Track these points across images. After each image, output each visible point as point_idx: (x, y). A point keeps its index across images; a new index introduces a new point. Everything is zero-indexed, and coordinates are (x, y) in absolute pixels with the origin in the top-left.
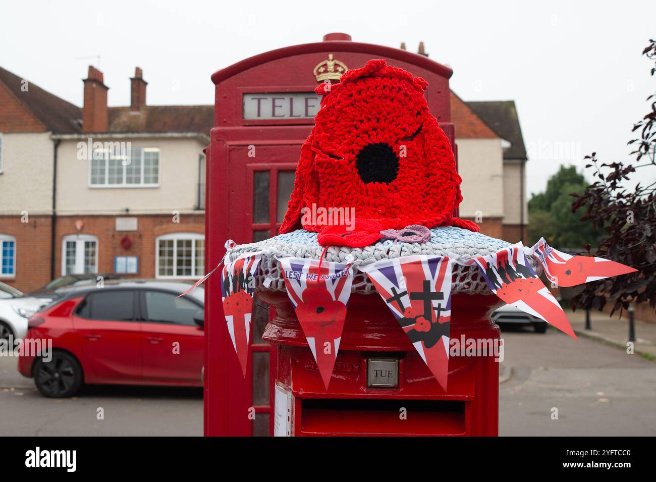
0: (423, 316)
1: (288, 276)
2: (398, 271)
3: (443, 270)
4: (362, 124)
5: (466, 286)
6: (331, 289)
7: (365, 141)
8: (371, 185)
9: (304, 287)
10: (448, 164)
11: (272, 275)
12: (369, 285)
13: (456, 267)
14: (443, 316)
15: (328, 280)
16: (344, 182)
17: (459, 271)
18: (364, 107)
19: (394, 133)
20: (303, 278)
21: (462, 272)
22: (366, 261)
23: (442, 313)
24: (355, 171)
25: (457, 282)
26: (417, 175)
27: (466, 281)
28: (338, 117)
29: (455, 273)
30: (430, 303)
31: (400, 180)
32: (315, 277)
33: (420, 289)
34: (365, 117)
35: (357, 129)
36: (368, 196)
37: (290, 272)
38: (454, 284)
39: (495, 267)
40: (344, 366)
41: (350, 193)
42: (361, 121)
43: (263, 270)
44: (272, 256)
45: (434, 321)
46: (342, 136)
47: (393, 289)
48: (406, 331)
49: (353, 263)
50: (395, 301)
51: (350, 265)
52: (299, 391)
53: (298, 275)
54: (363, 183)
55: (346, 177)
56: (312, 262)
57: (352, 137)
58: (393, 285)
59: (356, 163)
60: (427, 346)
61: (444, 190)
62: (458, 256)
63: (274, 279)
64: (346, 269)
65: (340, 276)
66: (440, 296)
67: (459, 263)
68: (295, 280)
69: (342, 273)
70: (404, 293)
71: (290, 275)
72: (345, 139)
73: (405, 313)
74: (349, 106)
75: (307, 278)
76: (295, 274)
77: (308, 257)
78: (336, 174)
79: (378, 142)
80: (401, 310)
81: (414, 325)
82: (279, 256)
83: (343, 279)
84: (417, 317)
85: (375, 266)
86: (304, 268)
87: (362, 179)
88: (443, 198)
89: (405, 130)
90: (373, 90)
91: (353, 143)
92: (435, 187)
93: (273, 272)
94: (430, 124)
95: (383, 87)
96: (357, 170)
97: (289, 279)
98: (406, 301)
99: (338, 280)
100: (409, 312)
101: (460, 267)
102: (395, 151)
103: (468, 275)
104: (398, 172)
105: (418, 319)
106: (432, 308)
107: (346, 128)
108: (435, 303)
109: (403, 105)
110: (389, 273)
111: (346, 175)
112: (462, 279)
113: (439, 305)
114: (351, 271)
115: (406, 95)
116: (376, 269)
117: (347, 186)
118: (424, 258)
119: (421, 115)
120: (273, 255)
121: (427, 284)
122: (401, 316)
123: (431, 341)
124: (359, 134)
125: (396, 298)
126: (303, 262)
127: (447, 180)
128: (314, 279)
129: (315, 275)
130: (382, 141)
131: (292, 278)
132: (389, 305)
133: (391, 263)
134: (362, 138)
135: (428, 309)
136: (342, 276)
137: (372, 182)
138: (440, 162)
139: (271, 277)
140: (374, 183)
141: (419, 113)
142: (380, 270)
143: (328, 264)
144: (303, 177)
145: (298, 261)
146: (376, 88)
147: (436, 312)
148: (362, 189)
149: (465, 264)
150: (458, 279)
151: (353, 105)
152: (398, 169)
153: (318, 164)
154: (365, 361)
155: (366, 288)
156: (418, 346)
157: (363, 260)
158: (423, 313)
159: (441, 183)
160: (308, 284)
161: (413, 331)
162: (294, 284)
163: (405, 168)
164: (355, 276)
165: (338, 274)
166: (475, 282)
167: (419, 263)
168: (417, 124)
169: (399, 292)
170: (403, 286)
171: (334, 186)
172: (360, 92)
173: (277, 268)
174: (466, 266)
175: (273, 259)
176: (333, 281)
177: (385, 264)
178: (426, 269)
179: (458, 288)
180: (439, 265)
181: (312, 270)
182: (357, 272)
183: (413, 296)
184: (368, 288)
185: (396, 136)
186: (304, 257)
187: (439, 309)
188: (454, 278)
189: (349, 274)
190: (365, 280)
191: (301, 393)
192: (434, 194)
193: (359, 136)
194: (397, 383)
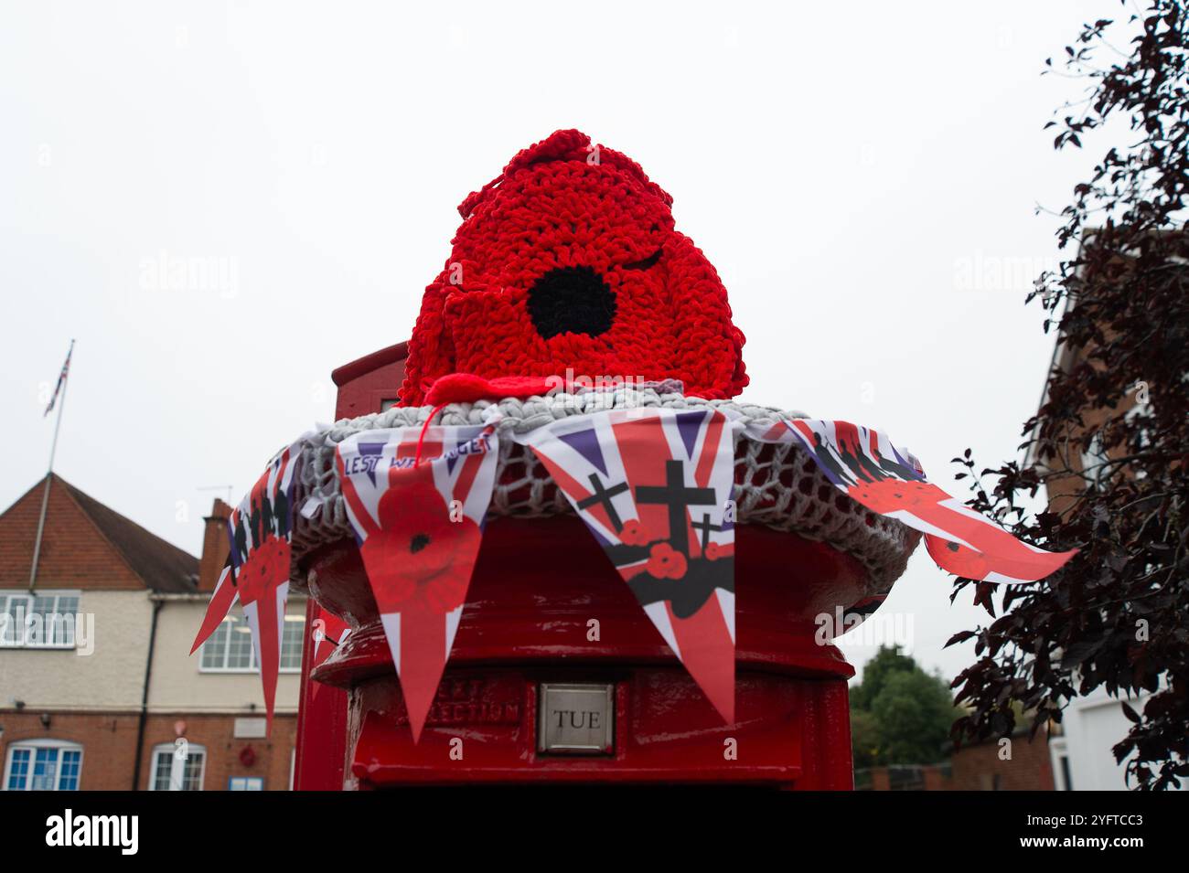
0: (668, 541)
1: (350, 469)
2: (606, 438)
3: (713, 440)
4: (543, 234)
5: (769, 497)
6: (445, 484)
7: (547, 263)
8: (558, 340)
9: (384, 486)
10: (716, 306)
11: (323, 492)
12: (539, 483)
13: (742, 445)
14: (715, 544)
15: (438, 462)
16: (503, 338)
17: (752, 456)
18: (546, 202)
19: (605, 251)
20: (383, 467)
21: (759, 460)
22: (530, 420)
23: (714, 537)
24: (526, 317)
25: (748, 484)
26: (655, 331)
27: (768, 485)
28: (496, 232)
29: (741, 460)
30: (684, 514)
31: (617, 334)
32: (410, 463)
33: (660, 480)
34: (549, 221)
35: (531, 243)
36: (550, 361)
37: (356, 459)
38: (739, 488)
39: (833, 448)
40: (484, 707)
41: (514, 360)
42: (540, 230)
43: (306, 483)
44: (322, 441)
45: (694, 554)
46: (502, 259)
47: (594, 478)
48: (627, 577)
49: (498, 424)
50: (600, 505)
51: (491, 428)
52: (369, 763)
53: (372, 461)
54: (542, 339)
55: (505, 327)
56: (407, 434)
57: (522, 258)
58: (593, 469)
59: (528, 304)
60: (679, 612)
61: (711, 351)
62: (745, 418)
63: (326, 500)
64: (481, 436)
65: (465, 452)
66: (707, 497)
67: (750, 435)
68: (365, 474)
69: (473, 444)
70: (620, 488)
71: (355, 465)
72: (508, 263)
73: (622, 533)
74: (517, 207)
75: (392, 464)
76: (366, 461)
77: (399, 426)
78: (485, 323)
79: (573, 264)
80: (612, 525)
81: (645, 561)
82: (337, 437)
83: (476, 458)
84: (652, 543)
85: (552, 431)
86: (385, 447)
87: (539, 334)
88: (707, 367)
89: (628, 248)
90: (565, 175)
91: (522, 269)
92: (692, 350)
93: (326, 481)
94: (677, 243)
95: (583, 173)
96: (530, 316)
97: (351, 476)
98: (625, 507)
99: (462, 460)
100: (634, 532)
101: (751, 447)
102: (609, 282)
103: (772, 472)
104: (614, 319)
105: (655, 550)
106: (689, 524)
107: (511, 243)
108: (696, 512)
109: (624, 208)
110: (586, 444)
111: (506, 323)
112: (758, 480)
113: (707, 517)
114: (494, 443)
115: (629, 192)
116: (554, 436)
117: (508, 344)
118: (667, 412)
119: (659, 230)
120: (326, 436)
121: (675, 468)
122: (614, 540)
123: (688, 601)
124: (536, 252)
125: (602, 499)
126: (387, 436)
127: (715, 335)
128: (407, 465)
129: (411, 461)
130: (582, 262)
131: (357, 472)
132: (586, 515)
133: (590, 421)
134: (541, 259)
135: (680, 527)
136: (473, 450)
137: (560, 334)
138: (700, 302)
139: (321, 494)
140: (564, 334)
141: (655, 227)
142: (564, 438)
143: (441, 432)
144: (422, 346)
145: (376, 436)
146: (571, 174)
147: (699, 533)
148: (538, 350)
149: (764, 437)
150: (749, 476)
151: (525, 206)
152: (614, 315)
153: (451, 310)
154: (533, 689)
155: (532, 493)
156: (658, 613)
157: (525, 417)
158: (667, 536)
159: (703, 340)
160: (394, 478)
161: (644, 577)
162: (362, 486)
163: (630, 315)
164: (505, 462)
165: (462, 448)
166: (788, 491)
167: (656, 422)
168: (653, 244)
169: (607, 483)
170: (616, 473)
171: (482, 347)
172: (539, 181)
173: (334, 470)
174: (766, 445)
175: (326, 449)
176: (451, 463)
177: (575, 425)
178: (673, 437)
179: (749, 499)
180: (703, 430)
181: (404, 450)
182: (509, 451)
183: (642, 496)
184: (536, 493)
185: (610, 256)
186: (391, 426)
187: (707, 526)
188: (739, 473)
189: (489, 448)
190: (529, 472)
191: (373, 768)
192: (690, 362)
193: (535, 257)
194: (609, 740)
